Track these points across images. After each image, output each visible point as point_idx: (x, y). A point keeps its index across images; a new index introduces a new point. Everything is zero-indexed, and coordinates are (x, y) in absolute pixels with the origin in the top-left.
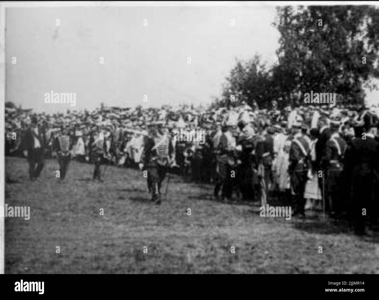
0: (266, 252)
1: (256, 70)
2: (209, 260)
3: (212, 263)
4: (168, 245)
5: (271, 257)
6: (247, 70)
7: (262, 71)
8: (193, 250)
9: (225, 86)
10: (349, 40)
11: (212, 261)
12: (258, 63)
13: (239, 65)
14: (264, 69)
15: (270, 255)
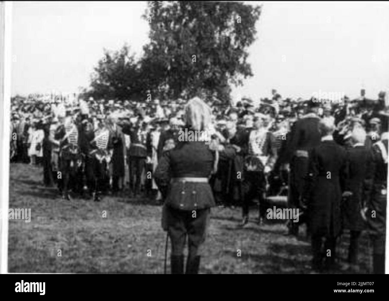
0: (129, 246)
1: (124, 62)
2: (72, 254)
3: (75, 257)
4: (30, 238)
5: (134, 251)
6: (116, 61)
7: (131, 63)
8: (56, 243)
9: (94, 77)
10: (217, 35)
11: (75, 254)
12: (126, 54)
13: (108, 57)
14: (133, 60)
15: (133, 249)
